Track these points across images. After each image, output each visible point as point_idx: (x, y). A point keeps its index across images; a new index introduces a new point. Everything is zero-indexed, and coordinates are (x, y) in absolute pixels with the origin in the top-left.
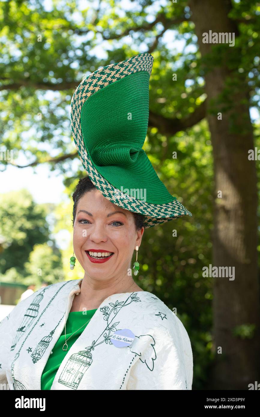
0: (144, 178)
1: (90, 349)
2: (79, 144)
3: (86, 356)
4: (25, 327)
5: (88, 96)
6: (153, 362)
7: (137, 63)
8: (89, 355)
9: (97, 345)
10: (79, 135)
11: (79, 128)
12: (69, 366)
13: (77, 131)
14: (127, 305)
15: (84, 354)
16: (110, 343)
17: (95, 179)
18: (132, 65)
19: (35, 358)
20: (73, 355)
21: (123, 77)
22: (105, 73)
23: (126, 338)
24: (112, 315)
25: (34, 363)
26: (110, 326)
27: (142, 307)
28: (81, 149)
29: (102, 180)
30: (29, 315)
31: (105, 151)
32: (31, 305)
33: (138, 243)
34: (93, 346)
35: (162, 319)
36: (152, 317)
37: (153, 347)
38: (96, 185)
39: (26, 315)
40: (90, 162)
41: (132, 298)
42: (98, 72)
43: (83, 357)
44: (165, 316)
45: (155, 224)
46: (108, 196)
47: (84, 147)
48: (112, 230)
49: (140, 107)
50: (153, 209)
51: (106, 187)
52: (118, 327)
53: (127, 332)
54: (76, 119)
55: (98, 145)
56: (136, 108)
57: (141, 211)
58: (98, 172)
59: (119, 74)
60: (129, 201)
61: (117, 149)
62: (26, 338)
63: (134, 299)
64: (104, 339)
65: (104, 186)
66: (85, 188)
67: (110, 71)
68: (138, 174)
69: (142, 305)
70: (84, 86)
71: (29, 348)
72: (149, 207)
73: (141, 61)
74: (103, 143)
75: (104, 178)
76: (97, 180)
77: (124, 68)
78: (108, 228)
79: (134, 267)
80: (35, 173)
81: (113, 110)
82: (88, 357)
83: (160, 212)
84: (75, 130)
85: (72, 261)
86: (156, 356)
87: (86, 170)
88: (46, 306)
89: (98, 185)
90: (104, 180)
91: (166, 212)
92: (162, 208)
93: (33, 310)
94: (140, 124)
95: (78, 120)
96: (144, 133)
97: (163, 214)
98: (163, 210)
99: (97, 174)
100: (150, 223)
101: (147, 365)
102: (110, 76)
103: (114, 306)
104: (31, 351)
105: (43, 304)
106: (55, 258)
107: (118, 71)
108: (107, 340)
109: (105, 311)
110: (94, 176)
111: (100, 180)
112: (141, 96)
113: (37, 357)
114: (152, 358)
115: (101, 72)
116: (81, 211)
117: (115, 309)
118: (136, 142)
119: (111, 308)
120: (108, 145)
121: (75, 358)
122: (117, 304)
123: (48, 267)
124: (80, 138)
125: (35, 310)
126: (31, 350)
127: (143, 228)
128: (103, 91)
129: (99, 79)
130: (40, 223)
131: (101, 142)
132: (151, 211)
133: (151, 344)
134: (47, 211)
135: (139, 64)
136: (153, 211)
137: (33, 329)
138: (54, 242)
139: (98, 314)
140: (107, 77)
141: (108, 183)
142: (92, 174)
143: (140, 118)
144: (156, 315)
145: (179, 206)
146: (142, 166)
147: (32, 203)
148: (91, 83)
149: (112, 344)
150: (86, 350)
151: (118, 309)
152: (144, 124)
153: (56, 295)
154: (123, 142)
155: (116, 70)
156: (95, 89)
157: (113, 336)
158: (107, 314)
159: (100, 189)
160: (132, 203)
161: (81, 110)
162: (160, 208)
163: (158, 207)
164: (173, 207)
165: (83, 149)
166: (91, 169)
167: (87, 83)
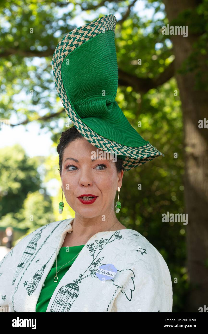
0: (119, 126)
1: (77, 282)
2: (63, 98)
3: (74, 289)
4: (24, 263)
5: (65, 55)
6: (132, 293)
7: (105, 23)
8: (76, 287)
9: (84, 278)
10: (62, 89)
11: (61, 83)
12: (59, 298)
13: (60, 86)
14: (110, 242)
15: (72, 287)
16: (95, 276)
17: (80, 127)
18: (101, 24)
19: (30, 290)
20: (62, 288)
21: (94, 36)
22: (79, 33)
23: (110, 272)
24: (97, 251)
25: (29, 296)
26: (95, 261)
27: (124, 244)
28: (65, 102)
29: (86, 128)
30: (28, 252)
31: (83, 105)
32: (30, 243)
33: (120, 184)
34: (80, 279)
35: (142, 254)
36: (133, 253)
37: (133, 279)
38: (82, 133)
39: (25, 253)
40: (74, 113)
41: (116, 236)
42: (73, 33)
43: (71, 289)
44: (144, 251)
45: (131, 168)
46: (93, 142)
47: (68, 100)
48: (97, 173)
49: (110, 62)
50: (132, 151)
51: (90, 134)
52: (102, 262)
53: (110, 267)
54: (58, 75)
55: (76, 100)
56: (107, 63)
57: (123, 153)
58: (82, 121)
59: (91, 33)
60: (111, 145)
61: (94, 102)
62: (24, 273)
63: (118, 236)
64: (90, 272)
65: (89, 133)
66: (69, 139)
67: (83, 31)
68: (114, 123)
69: (124, 242)
70: (62, 46)
71: (25, 281)
72: (128, 150)
73: (108, 21)
74: (80, 98)
75: (87, 126)
76: (82, 128)
77: (95, 28)
78: (93, 171)
79: (117, 206)
80: (27, 131)
81: (88, 66)
82: (75, 289)
83: (138, 153)
84: (58, 85)
85: (61, 206)
86: (134, 287)
87: (72, 120)
88: (42, 244)
89: (83, 132)
90: (88, 128)
91: (143, 153)
92: (139, 150)
93: (31, 248)
94: (112, 78)
95: (60, 76)
96: (116, 85)
97: (141, 155)
98: (140, 152)
99: (81, 122)
100: (126, 167)
101: (126, 295)
102: (83, 36)
103: (99, 243)
104: (27, 285)
105: (40, 243)
106: (46, 204)
107: (90, 30)
108: (92, 274)
109: (91, 247)
110: (78, 125)
111: (84, 128)
112: (111, 53)
113: (32, 290)
114: (131, 289)
115: (75, 32)
116: (68, 159)
117: (100, 245)
118: (109, 95)
119: (96, 245)
120: (85, 100)
121: (64, 290)
122: (102, 241)
123: (41, 212)
124: (63, 92)
125: (33, 248)
126: (27, 283)
127: (123, 171)
128: (78, 50)
129: (74, 39)
130: (32, 174)
131: (79, 97)
132: (131, 153)
133: (131, 277)
134: (38, 163)
135: (107, 24)
136: (132, 153)
137: (29, 264)
138: (45, 189)
139: (85, 250)
140: (80, 37)
141: (91, 131)
142: (77, 123)
143: (111, 72)
144: (136, 251)
145: (153, 148)
146: (116, 117)
147: (25, 156)
148: (67, 43)
149: (97, 277)
150: (74, 283)
151: (103, 246)
152: (114, 77)
153: (51, 234)
154: (98, 95)
155: (88, 30)
156: (71, 48)
157: (98, 270)
158: (93, 250)
159: (85, 136)
160: (114, 147)
161: (61, 68)
162: (138, 150)
163: (136, 150)
164: (148, 149)
165: (67, 101)
166: (76, 119)
167: (64, 43)
